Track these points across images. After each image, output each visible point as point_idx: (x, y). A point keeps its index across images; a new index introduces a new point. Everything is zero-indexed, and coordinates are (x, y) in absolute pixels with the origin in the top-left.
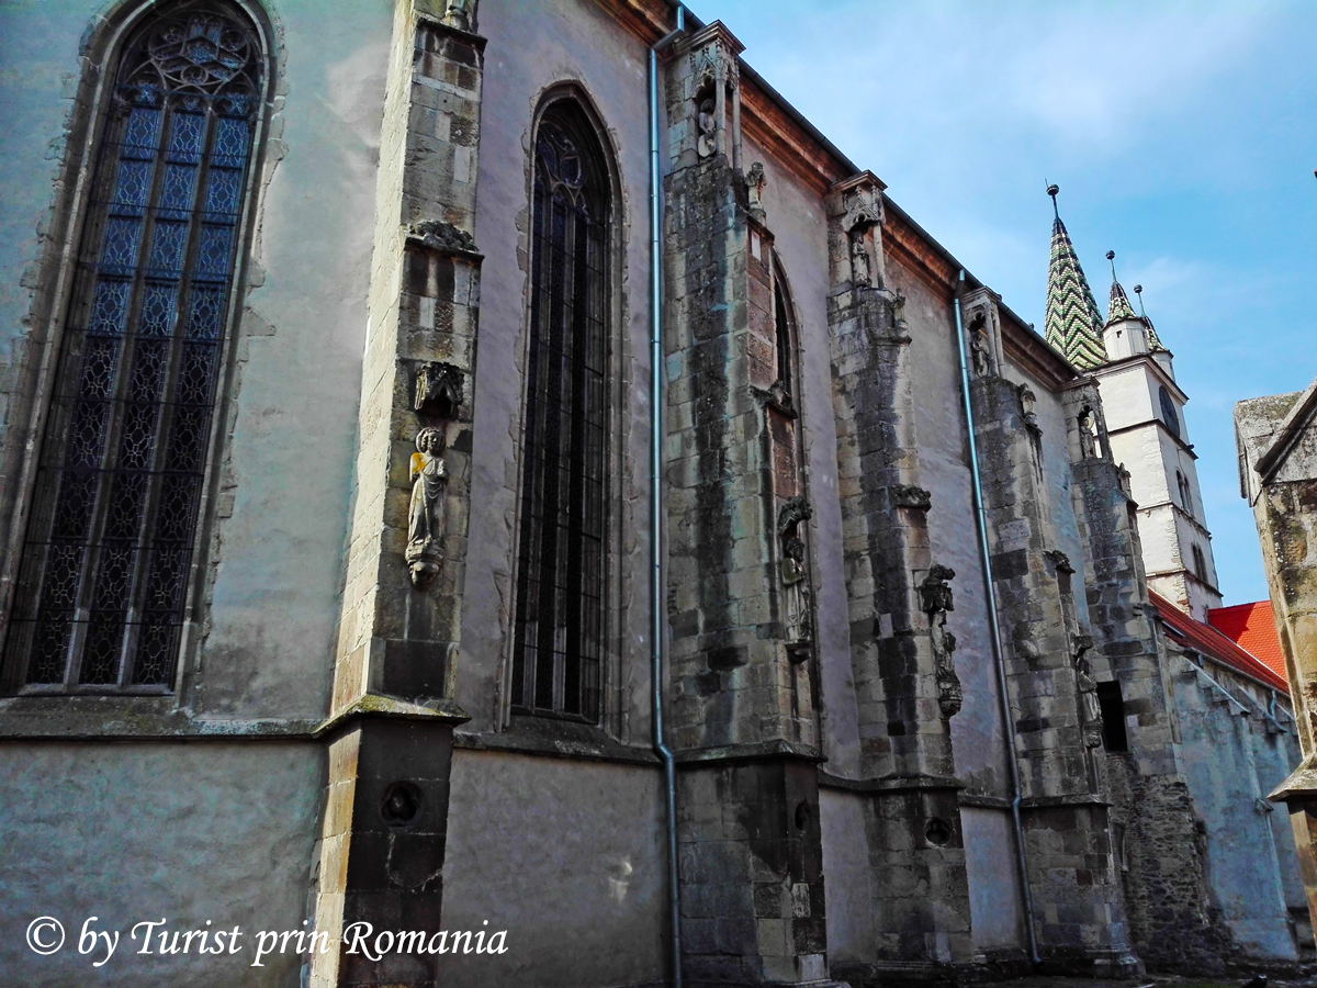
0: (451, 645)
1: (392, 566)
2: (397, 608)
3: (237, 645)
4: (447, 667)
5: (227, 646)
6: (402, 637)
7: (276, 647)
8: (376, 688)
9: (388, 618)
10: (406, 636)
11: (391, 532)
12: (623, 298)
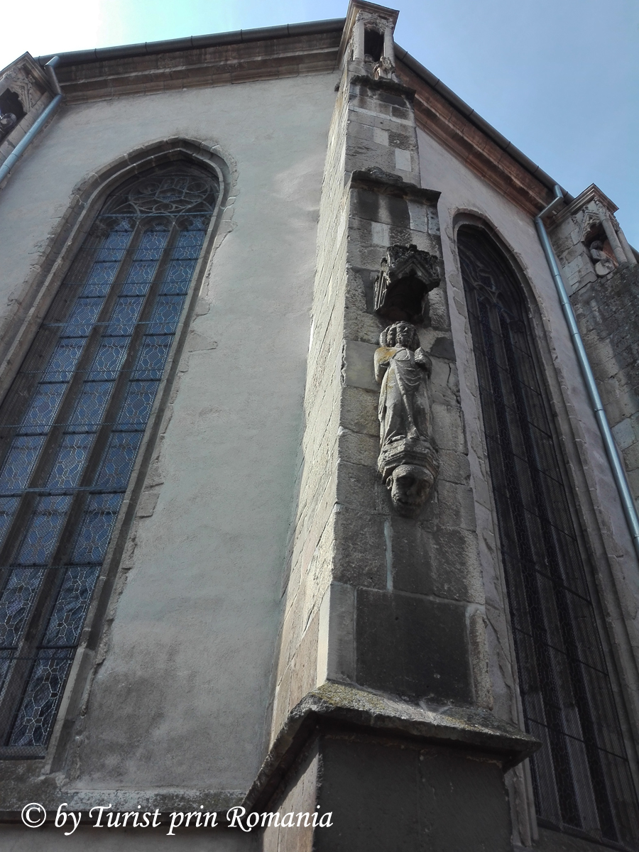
0: (470, 609)
1: (358, 481)
2: (371, 541)
3: (139, 673)
4: (470, 647)
5: (126, 675)
6: (384, 587)
7: (192, 677)
8: (341, 673)
9: (358, 555)
10: (390, 585)
11: (353, 438)
12: (557, 372)
